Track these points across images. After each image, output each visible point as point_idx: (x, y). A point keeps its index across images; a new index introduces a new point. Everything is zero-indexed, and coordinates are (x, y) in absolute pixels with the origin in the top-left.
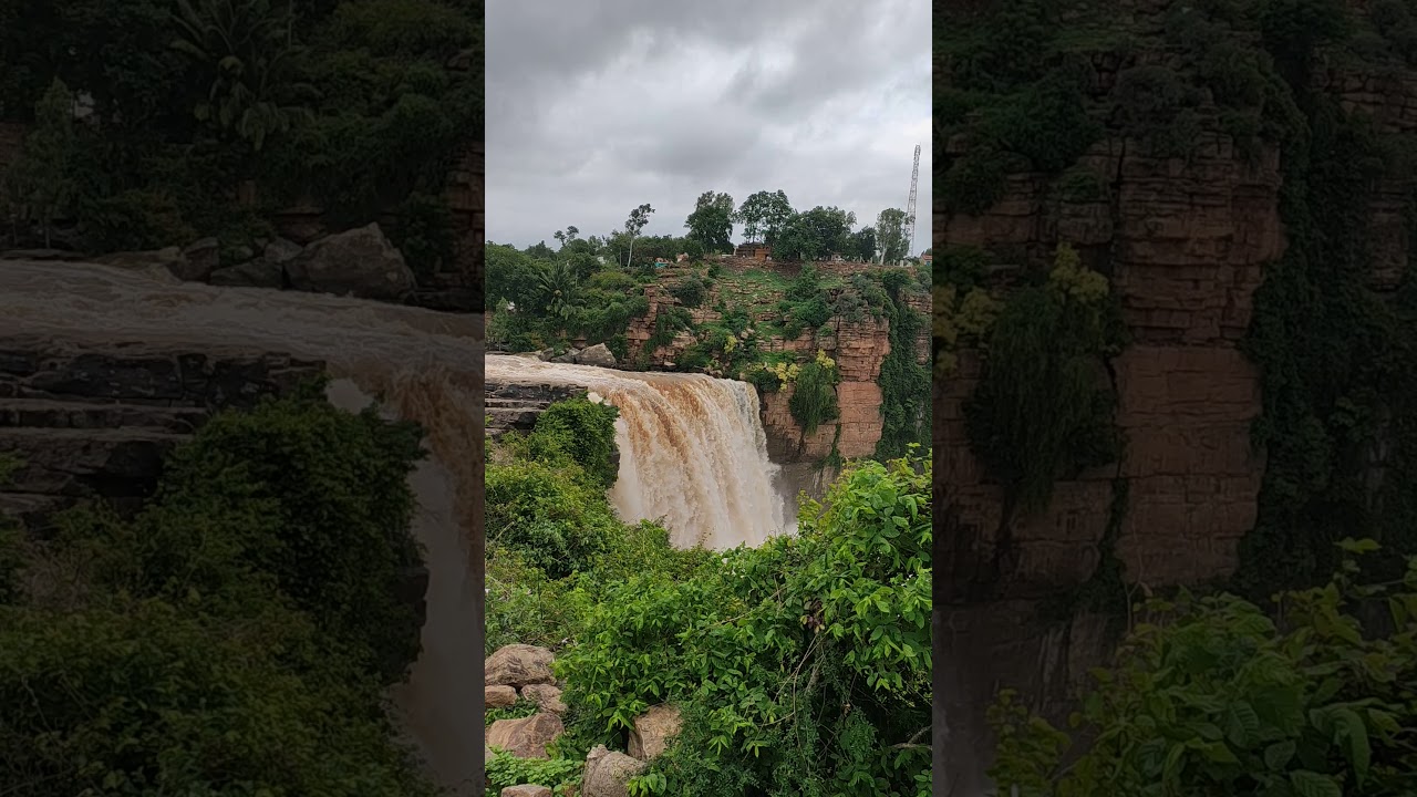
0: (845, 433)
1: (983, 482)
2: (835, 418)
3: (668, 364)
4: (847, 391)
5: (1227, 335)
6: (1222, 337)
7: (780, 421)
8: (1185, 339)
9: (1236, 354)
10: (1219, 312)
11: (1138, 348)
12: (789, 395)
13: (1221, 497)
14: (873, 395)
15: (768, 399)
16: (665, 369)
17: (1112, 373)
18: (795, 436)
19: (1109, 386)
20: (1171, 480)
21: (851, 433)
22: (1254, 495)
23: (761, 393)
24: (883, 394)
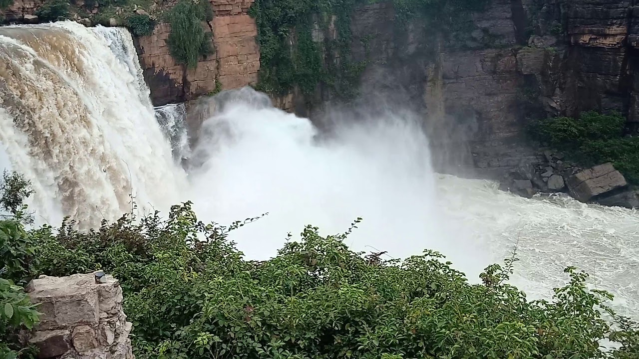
0: (225, 68)
1: (175, 65)
2: (211, 53)
3: (28, 17)
4: (221, 26)
5: (244, 11)
6: (242, 11)
7: (159, 64)
8: (231, 13)
9: (248, 16)
10: (240, 4)
11: (217, 18)
12: (166, 36)
13: (249, 61)
14: (247, 27)
15: (143, 42)
16: (27, 22)
17: (210, 26)
18: (176, 76)
19: (211, 30)
20: (233, 57)
21: (230, 66)
22: (258, 59)
23: (136, 37)
24: (257, 23)
